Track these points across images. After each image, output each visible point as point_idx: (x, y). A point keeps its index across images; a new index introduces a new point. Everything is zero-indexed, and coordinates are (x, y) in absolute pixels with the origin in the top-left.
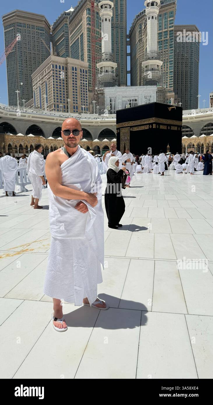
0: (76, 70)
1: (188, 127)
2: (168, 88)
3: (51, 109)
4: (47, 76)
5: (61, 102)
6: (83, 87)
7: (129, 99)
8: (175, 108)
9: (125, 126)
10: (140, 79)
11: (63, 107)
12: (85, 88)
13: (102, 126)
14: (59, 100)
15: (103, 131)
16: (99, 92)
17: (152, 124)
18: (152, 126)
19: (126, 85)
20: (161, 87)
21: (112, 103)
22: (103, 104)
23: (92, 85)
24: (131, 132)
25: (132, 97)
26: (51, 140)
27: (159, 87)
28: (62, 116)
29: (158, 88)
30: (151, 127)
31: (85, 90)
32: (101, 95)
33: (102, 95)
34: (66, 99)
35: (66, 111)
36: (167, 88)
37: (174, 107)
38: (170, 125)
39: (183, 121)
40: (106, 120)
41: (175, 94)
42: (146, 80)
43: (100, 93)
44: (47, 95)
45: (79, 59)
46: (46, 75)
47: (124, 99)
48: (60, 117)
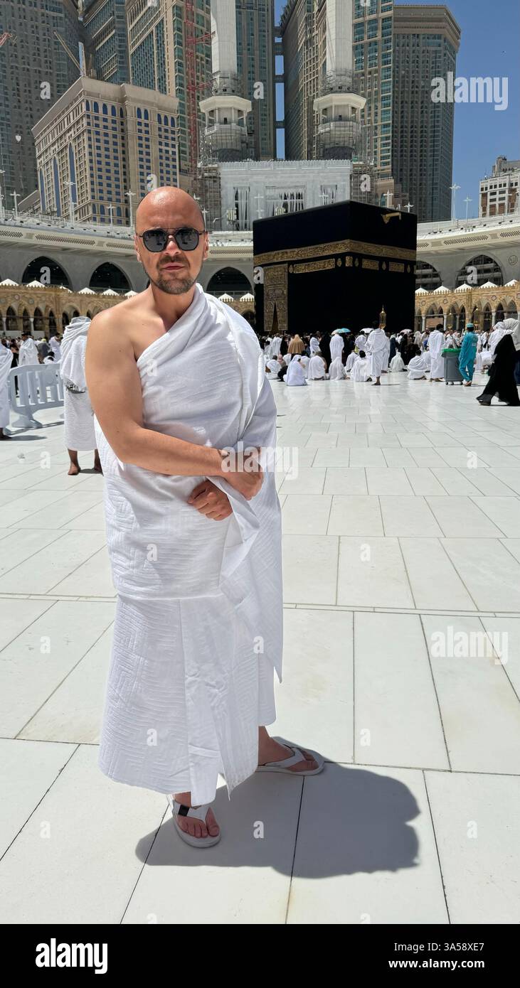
0: (146, 118)
1: (427, 266)
2: (379, 167)
3: (85, 218)
4: (72, 132)
5: (110, 200)
6: (164, 162)
7: (282, 192)
8: (398, 216)
9: (275, 261)
10: (310, 143)
11: (115, 213)
12: (171, 163)
13: (215, 260)
14: (105, 196)
15: (219, 273)
16: (206, 174)
17: (343, 256)
18: (344, 262)
19: (275, 158)
20: (361, 163)
21: (239, 201)
22: (218, 204)
23: (187, 156)
24: (291, 276)
25: (289, 188)
26: (88, 295)
27: (357, 163)
28: (112, 234)
29: (354, 166)
30: (340, 263)
31: (171, 169)
32: (212, 182)
33: (215, 181)
34: (121, 190)
35: (124, 221)
36: (375, 166)
37: (397, 214)
38: (388, 260)
39: (419, 249)
40: (226, 245)
41: (396, 183)
42: (324, 144)
43: (210, 177)
44: (73, 180)
45: (153, 88)
46: (69, 130)
47: (269, 193)
48: (108, 236)
